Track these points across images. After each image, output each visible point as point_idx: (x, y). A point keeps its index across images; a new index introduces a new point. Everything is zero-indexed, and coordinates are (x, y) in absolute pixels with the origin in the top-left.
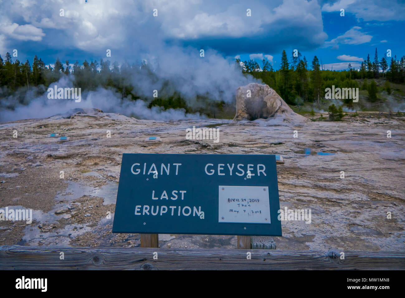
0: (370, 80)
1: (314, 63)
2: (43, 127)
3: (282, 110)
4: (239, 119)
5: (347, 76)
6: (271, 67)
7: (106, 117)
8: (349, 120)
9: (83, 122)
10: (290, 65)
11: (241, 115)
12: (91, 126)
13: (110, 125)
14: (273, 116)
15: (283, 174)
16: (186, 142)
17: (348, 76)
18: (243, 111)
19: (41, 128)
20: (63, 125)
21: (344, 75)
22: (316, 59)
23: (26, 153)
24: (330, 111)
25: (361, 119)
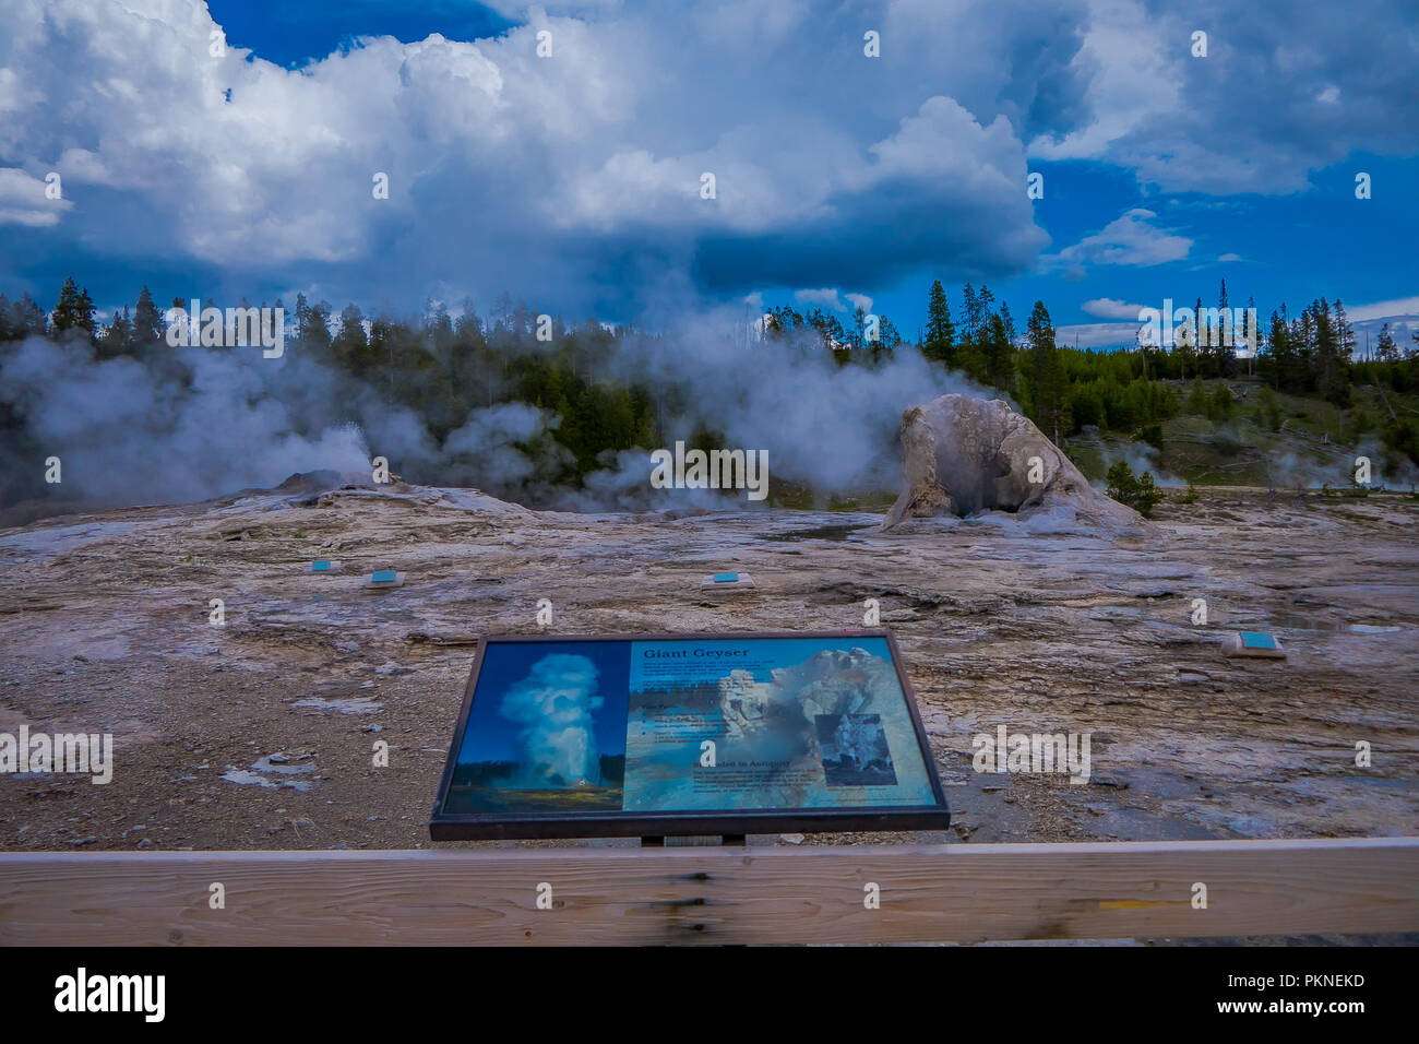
0: (1209, 381)
1: (1033, 324)
2: (245, 536)
3: (1065, 483)
4: (923, 511)
5: (1133, 369)
6: (896, 334)
7: (444, 504)
8: (1176, 514)
9: (380, 519)
10: (958, 330)
11: (929, 498)
12: (416, 536)
13: (475, 531)
14: (1037, 503)
15: (1301, 693)
16: (842, 589)
17: (1137, 371)
18: (934, 486)
19: (239, 539)
20: (311, 528)
21: (1125, 365)
22: (1040, 314)
23: (318, 628)
24: (1112, 486)
25: (1213, 510)
